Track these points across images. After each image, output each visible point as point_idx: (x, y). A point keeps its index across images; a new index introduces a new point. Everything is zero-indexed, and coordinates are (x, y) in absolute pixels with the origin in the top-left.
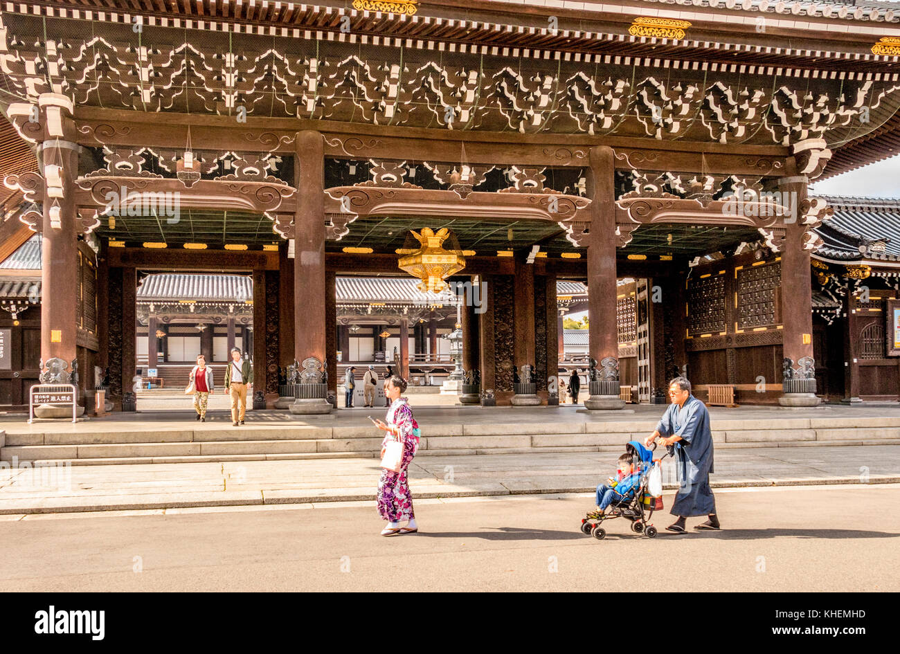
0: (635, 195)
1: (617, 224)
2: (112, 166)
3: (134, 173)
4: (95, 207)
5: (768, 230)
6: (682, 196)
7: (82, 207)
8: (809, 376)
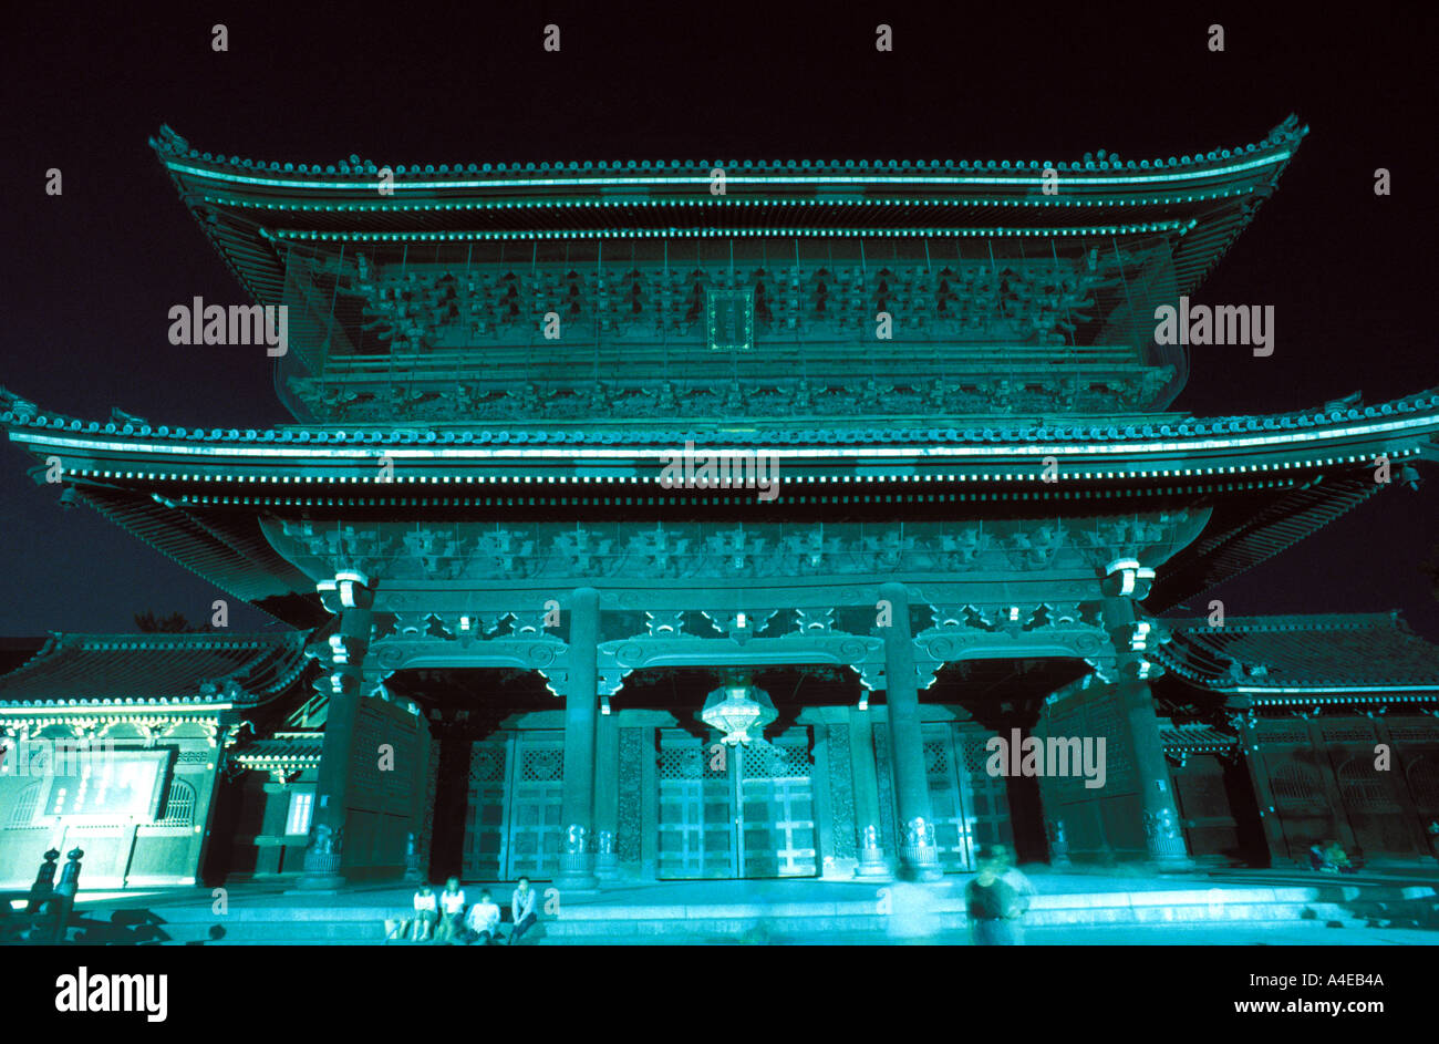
1: (916, 663)
2: (400, 632)
3: (418, 637)
4: (379, 671)
6: (990, 629)
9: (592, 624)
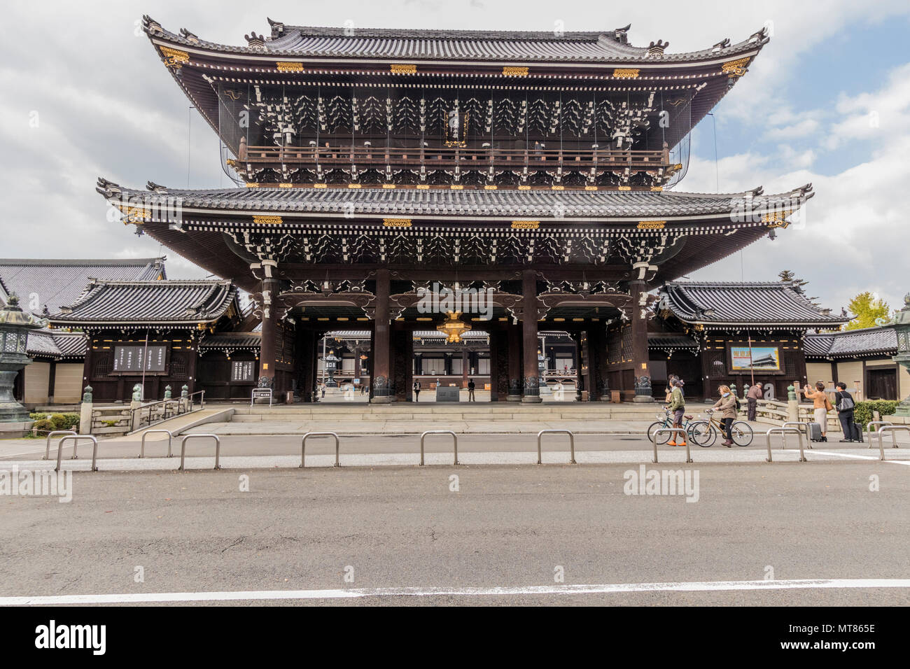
0: (548, 293)
1: (538, 308)
2: (294, 289)
3: (303, 291)
4: (286, 307)
5: (622, 309)
6: (574, 292)
7: (279, 307)
8: (647, 386)
9: (387, 286)
